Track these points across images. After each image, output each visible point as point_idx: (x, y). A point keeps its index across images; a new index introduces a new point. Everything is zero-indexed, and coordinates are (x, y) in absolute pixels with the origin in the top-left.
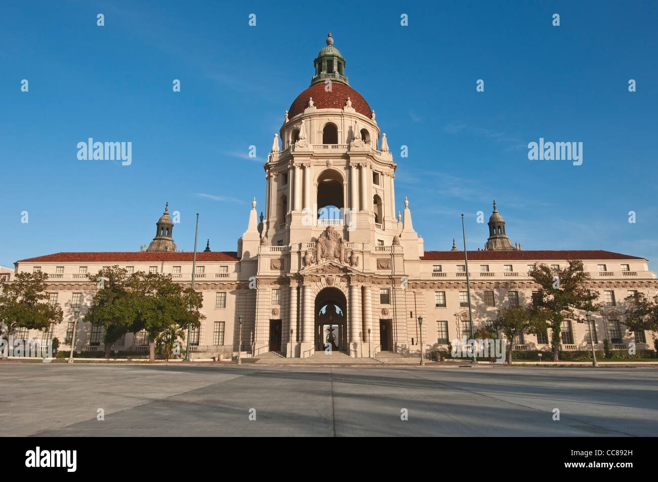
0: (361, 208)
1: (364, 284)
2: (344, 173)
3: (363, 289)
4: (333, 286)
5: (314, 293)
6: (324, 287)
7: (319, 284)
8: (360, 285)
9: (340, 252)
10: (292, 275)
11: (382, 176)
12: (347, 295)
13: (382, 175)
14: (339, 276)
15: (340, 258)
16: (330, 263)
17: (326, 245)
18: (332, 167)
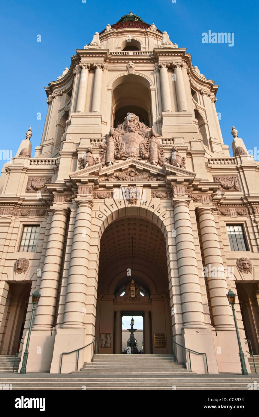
0: (178, 108)
1: (200, 205)
2: (150, 77)
3: (198, 213)
4: (138, 205)
5: (99, 218)
6: (120, 207)
7: (109, 201)
8: (193, 205)
9: (149, 149)
10: (58, 188)
11: (200, 96)
12: (167, 222)
13: (202, 94)
14: (149, 186)
15: (149, 159)
16: (131, 166)
17: (124, 139)
18: (134, 73)
